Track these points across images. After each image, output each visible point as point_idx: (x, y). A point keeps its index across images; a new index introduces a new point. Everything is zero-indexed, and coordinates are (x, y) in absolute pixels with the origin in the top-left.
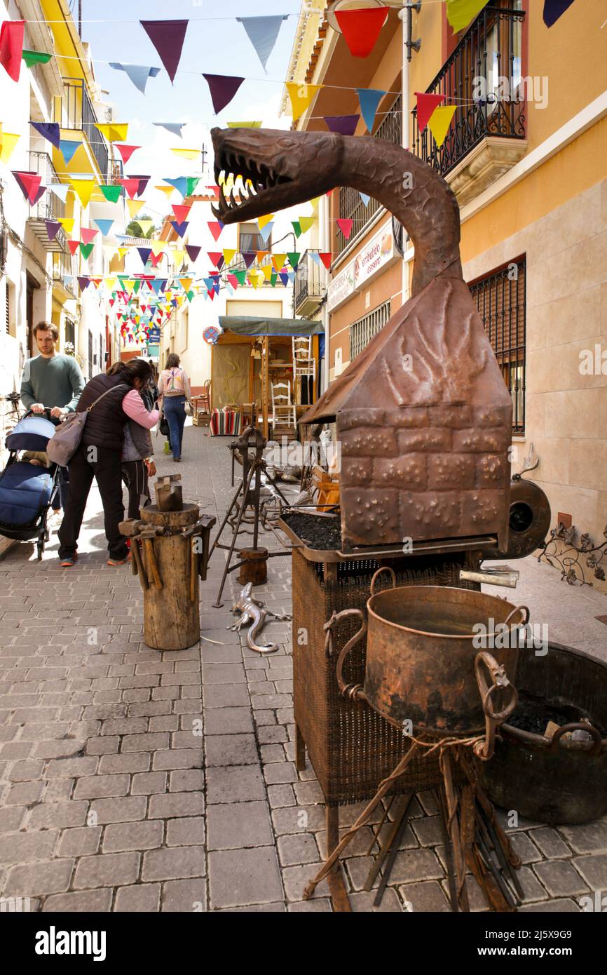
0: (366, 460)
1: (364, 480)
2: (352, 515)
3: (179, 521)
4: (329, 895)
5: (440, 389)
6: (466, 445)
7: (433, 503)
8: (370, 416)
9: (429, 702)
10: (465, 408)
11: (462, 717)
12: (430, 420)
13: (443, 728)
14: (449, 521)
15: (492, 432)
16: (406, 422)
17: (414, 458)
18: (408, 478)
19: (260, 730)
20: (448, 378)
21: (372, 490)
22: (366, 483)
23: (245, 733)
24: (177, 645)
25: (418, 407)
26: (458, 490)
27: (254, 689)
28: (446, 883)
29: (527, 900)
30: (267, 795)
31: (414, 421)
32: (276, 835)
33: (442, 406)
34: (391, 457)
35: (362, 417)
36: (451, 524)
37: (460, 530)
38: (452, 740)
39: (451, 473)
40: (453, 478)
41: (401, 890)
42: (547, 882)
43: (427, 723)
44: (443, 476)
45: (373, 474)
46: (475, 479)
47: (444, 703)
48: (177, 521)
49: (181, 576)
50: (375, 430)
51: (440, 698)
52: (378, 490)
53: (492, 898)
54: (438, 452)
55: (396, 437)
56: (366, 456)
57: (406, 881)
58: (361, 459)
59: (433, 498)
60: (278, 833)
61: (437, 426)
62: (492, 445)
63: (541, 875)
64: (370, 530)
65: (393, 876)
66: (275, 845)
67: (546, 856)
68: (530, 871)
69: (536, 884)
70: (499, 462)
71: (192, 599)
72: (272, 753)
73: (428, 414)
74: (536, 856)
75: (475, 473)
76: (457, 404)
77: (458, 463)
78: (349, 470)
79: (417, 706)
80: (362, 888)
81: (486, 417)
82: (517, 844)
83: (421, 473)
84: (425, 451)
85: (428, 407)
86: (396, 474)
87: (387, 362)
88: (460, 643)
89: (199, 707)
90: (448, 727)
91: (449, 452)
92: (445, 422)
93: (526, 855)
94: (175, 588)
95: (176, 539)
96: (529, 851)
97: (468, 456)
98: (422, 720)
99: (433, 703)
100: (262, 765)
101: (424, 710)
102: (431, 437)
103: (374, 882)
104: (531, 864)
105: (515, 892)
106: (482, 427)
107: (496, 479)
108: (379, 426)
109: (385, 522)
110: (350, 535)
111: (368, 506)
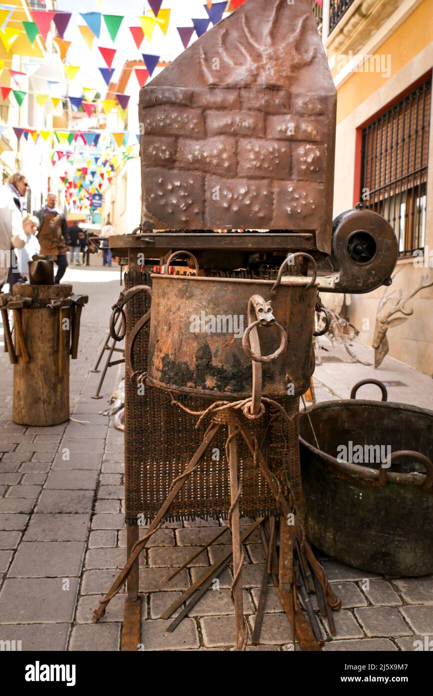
0: (171, 140)
1: (166, 160)
2: (152, 196)
3: (48, 294)
4: (122, 620)
5: (255, 72)
6: (281, 131)
7: (243, 191)
8: (175, 94)
9: (198, 358)
10: (282, 93)
11: (234, 376)
12: (241, 102)
13: (212, 389)
14: (260, 210)
15: (312, 121)
16: (215, 103)
17: (222, 142)
18: (215, 161)
19: (101, 489)
20: (266, 64)
21: (176, 171)
22: (170, 163)
23: (86, 490)
24: (43, 420)
25: (228, 88)
26: (272, 179)
27: (108, 458)
28: (253, 618)
29: (338, 637)
30: (88, 538)
31: (224, 101)
32: (84, 569)
33: (254, 89)
34: (197, 139)
35: (167, 94)
36: (261, 214)
37: (273, 222)
38: (223, 404)
39: (263, 160)
40: (266, 165)
41: (202, 621)
42: (366, 623)
43: (195, 383)
44: (254, 163)
45: (177, 155)
46: (291, 168)
47: (213, 359)
48: (46, 294)
49: (50, 350)
50: (180, 109)
51: (210, 352)
52: (182, 172)
53: (299, 631)
54: (250, 136)
55: (203, 118)
56: (170, 135)
57: (210, 614)
58: (164, 139)
59: (242, 185)
60: (87, 567)
61: (250, 109)
62: (310, 134)
63: (361, 618)
64: (172, 213)
65: (197, 608)
66: (81, 577)
67: (373, 603)
68: (350, 613)
69: (354, 625)
70: (318, 153)
71: (60, 375)
72: (107, 506)
73: (239, 96)
74: (360, 602)
75: (291, 163)
76: (273, 88)
77: (271, 150)
78: (151, 149)
79: (186, 363)
80: (159, 617)
81: (305, 104)
82: (343, 591)
83: (229, 157)
84: (235, 134)
85: (240, 88)
86: (202, 156)
87: (203, 49)
88: (230, 287)
89: (46, 468)
90: (218, 387)
91: (261, 138)
92: (257, 105)
93: (350, 600)
94: (42, 362)
95: (44, 312)
96: (355, 598)
97: (283, 144)
98: (190, 379)
99: (201, 358)
100: (93, 514)
101: (192, 367)
102: (242, 121)
103: (175, 611)
104: (353, 608)
105: (328, 630)
106: (301, 115)
107: (314, 171)
108: (186, 106)
109: (189, 206)
110: (151, 218)
111: (170, 187)
